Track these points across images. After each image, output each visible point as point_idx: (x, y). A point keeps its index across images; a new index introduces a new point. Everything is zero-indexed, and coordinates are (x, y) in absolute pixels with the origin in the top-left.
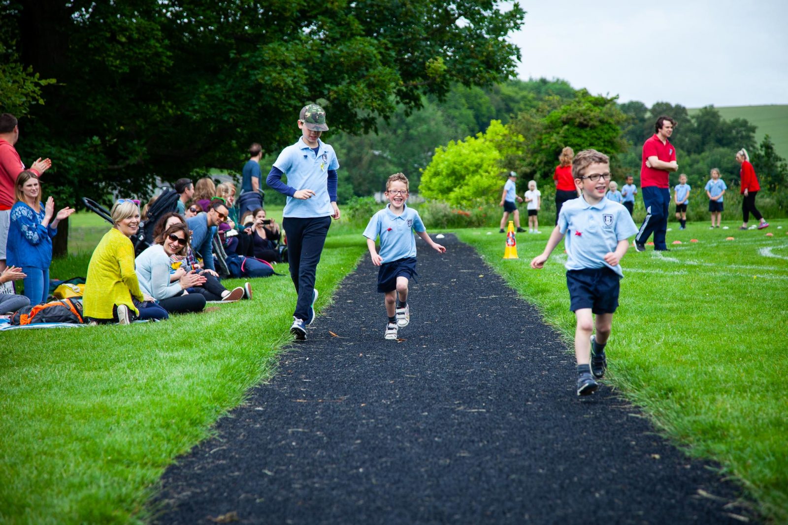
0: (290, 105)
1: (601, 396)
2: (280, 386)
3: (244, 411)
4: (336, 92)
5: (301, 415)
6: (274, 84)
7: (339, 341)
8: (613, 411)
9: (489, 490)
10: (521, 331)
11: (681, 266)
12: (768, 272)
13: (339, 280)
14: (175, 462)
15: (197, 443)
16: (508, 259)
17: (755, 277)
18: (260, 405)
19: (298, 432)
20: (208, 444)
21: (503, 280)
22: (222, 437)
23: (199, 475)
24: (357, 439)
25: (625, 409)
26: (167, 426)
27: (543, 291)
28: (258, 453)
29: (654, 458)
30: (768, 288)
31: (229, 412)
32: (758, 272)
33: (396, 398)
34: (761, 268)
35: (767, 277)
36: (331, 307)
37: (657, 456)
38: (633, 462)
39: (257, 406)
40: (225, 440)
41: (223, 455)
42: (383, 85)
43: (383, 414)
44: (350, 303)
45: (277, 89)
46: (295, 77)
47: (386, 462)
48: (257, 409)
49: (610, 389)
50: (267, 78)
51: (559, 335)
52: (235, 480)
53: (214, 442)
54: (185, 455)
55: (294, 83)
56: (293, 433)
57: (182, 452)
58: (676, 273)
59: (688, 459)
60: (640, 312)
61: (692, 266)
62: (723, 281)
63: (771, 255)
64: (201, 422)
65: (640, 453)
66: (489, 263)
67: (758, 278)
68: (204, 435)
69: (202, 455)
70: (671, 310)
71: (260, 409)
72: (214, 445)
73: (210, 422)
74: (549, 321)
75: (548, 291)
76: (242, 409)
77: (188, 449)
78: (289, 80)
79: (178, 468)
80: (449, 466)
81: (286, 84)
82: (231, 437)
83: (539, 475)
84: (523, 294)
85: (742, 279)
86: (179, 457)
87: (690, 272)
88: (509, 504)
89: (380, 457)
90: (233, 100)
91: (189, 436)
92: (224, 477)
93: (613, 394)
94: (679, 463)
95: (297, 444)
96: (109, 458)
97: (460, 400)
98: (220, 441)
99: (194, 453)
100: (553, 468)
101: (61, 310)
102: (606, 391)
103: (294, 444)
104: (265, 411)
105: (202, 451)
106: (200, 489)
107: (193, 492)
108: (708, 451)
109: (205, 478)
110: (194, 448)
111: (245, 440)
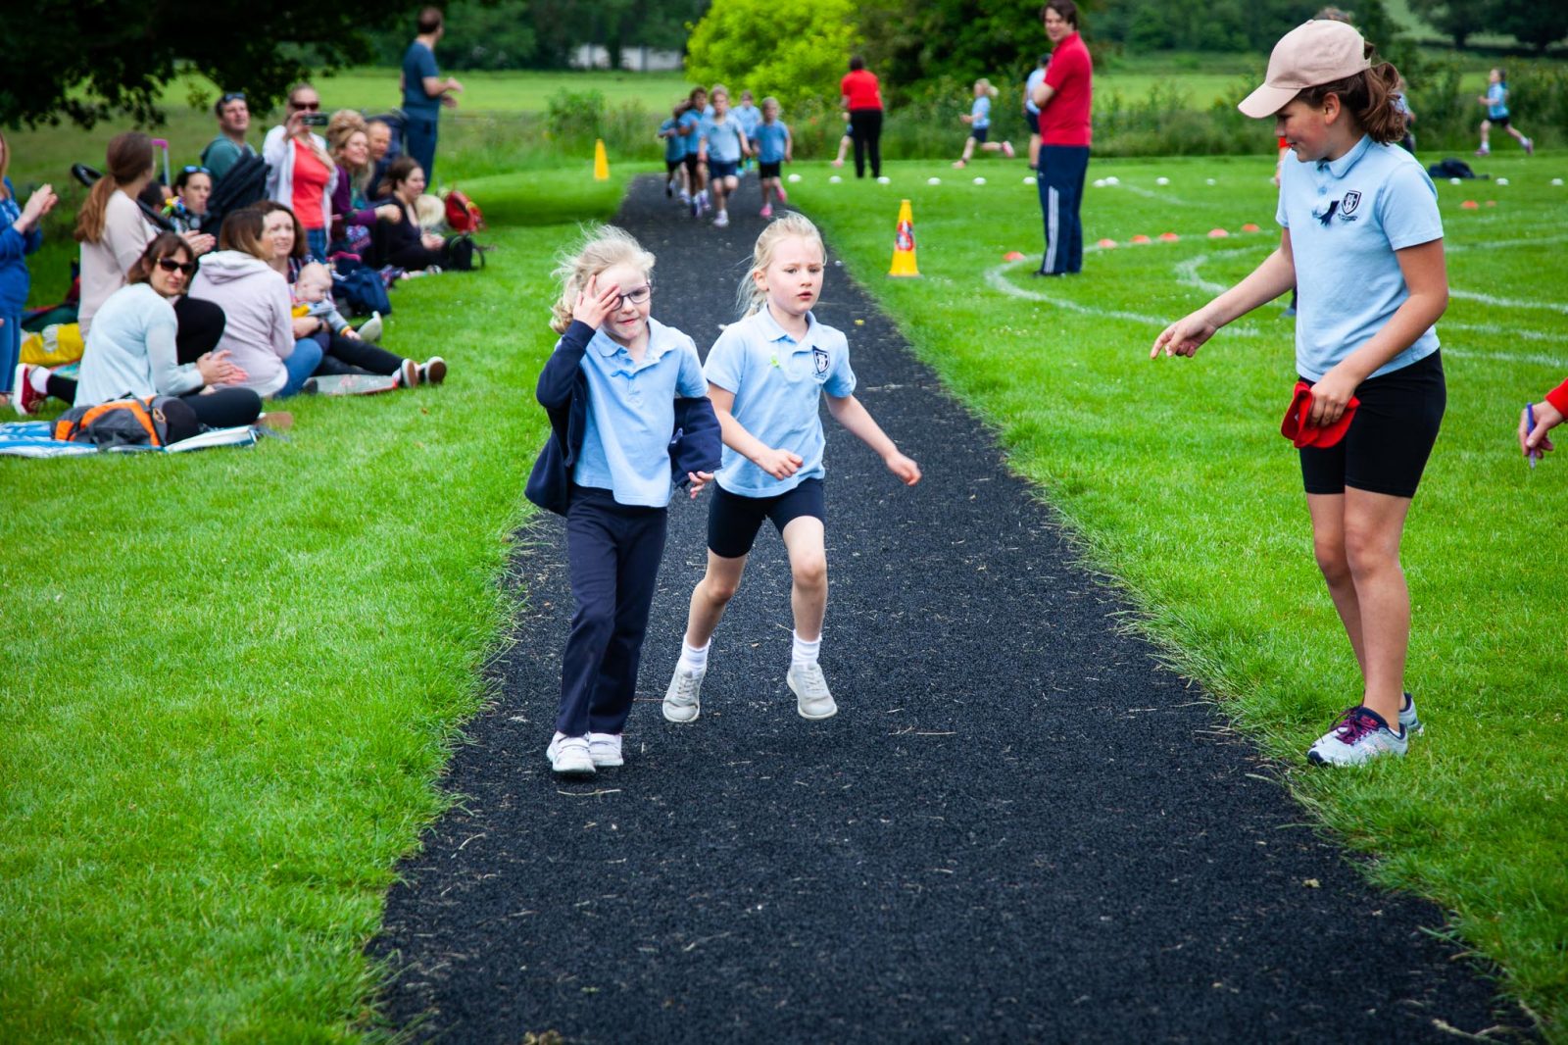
1: (1169, 698)
3: (491, 725)
10: (968, 493)
14: (398, 877)
15: (428, 821)
16: (901, 278)
18: (519, 706)
20: (449, 821)
21: (901, 338)
22: (470, 805)
23: (453, 911)
26: (366, 782)
27: (994, 385)
28: (550, 852)
29: (1310, 886)
31: (463, 727)
33: (774, 696)
37: (1314, 883)
38: (1273, 900)
39: (512, 711)
40: (478, 813)
41: (482, 857)
48: (513, 718)
51: (1044, 511)
52: (525, 929)
53: (459, 821)
54: (414, 857)
57: (407, 850)
59: (1373, 890)
60: (1190, 449)
65: (1280, 873)
66: (861, 283)
68: (439, 803)
69: (446, 856)
70: (1247, 443)
71: (519, 719)
72: (460, 826)
73: (439, 764)
74: (1016, 465)
75: (1005, 386)
76: (487, 719)
77: (415, 840)
79: (409, 893)
80: (924, 900)
82: (486, 801)
83: (1102, 931)
84: (954, 385)
86: (404, 863)
87: (1263, 328)
89: (789, 872)
91: (413, 807)
92: (504, 920)
93: (1192, 695)
94: (1359, 902)
95: (619, 828)
96: (276, 866)
97: (901, 703)
98: (469, 816)
99: (430, 853)
100: (1124, 913)
101: (123, 419)
102: (1178, 688)
103: (614, 827)
104: (531, 725)
105: (442, 843)
106: (466, 952)
107: (454, 962)
108: (1413, 875)
109: (467, 920)
110: (427, 837)
111: (517, 813)
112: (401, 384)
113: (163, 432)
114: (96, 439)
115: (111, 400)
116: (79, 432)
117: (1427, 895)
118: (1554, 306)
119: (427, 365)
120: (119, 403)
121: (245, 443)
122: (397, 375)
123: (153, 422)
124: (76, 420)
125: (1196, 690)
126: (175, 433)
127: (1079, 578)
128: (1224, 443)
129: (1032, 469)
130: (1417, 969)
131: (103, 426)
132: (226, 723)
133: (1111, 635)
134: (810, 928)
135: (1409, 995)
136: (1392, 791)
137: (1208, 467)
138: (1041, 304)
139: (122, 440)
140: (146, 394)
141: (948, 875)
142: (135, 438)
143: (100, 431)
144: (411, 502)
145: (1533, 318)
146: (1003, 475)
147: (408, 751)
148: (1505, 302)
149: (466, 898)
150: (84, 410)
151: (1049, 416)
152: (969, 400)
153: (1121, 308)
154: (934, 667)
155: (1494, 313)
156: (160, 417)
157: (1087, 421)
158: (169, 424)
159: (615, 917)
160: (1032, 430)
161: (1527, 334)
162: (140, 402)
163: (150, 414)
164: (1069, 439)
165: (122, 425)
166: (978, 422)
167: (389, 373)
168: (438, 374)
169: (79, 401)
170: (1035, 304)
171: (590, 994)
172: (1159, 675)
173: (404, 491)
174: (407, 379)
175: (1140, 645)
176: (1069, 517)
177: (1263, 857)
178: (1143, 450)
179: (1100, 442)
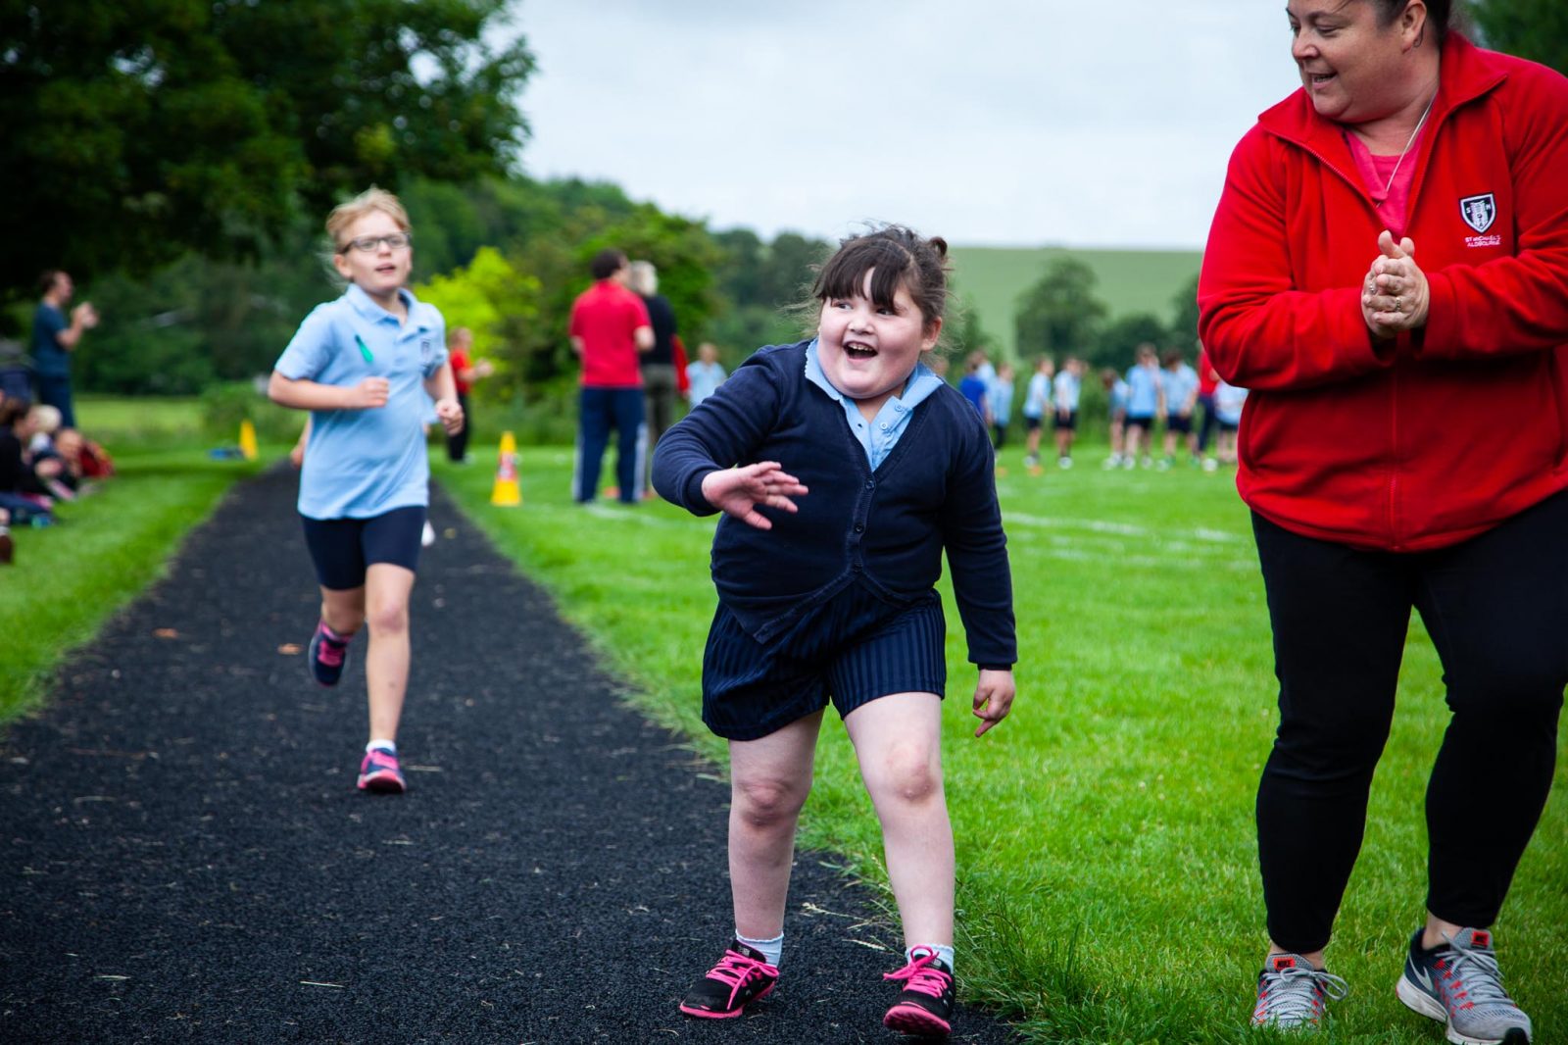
4: (182, 178)
5: (101, 771)
6: (59, 157)
7: (176, 644)
8: (671, 770)
9: (442, 901)
13: (180, 534)
16: (501, 506)
18: (22, 754)
19: (93, 802)
21: (490, 541)
24: (205, 814)
25: (693, 766)
27: (563, 562)
33: (279, 745)
36: (163, 586)
38: (699, 857)
39: (16, 756)
43: (255, 772)
45: (65, 166)
47: (257, 855)
48: (16, 760)
49: (668, 731)
50: (44, 145)
55: (99, 157)
56: (84, 804)
66: (465, 509)
71: (22, 760)
75: (570, 562)
80: (372, 861)
83: (534, 877)
84: (526, 567)
88: (476, 926)
89: (247, 846)
95: (90, 823)
100: (559, 866)
102: (663, 736)
103: (86, 822)
104: (31, 764)
108: (829, 836)
117: (836, 848)
127: (603, 677)
129: (580, 616)
130: (813, 893)
151: (607, 580)
152: (535, 574)
154: (440, 727)
155: (1035, 529)
157: (644, 584)
159: (62, 875)
160: (587, 589)
166: (541, 589)
172: (650, 730)
177: (701, 832)
178: (686, 601)
179: (649, 597)
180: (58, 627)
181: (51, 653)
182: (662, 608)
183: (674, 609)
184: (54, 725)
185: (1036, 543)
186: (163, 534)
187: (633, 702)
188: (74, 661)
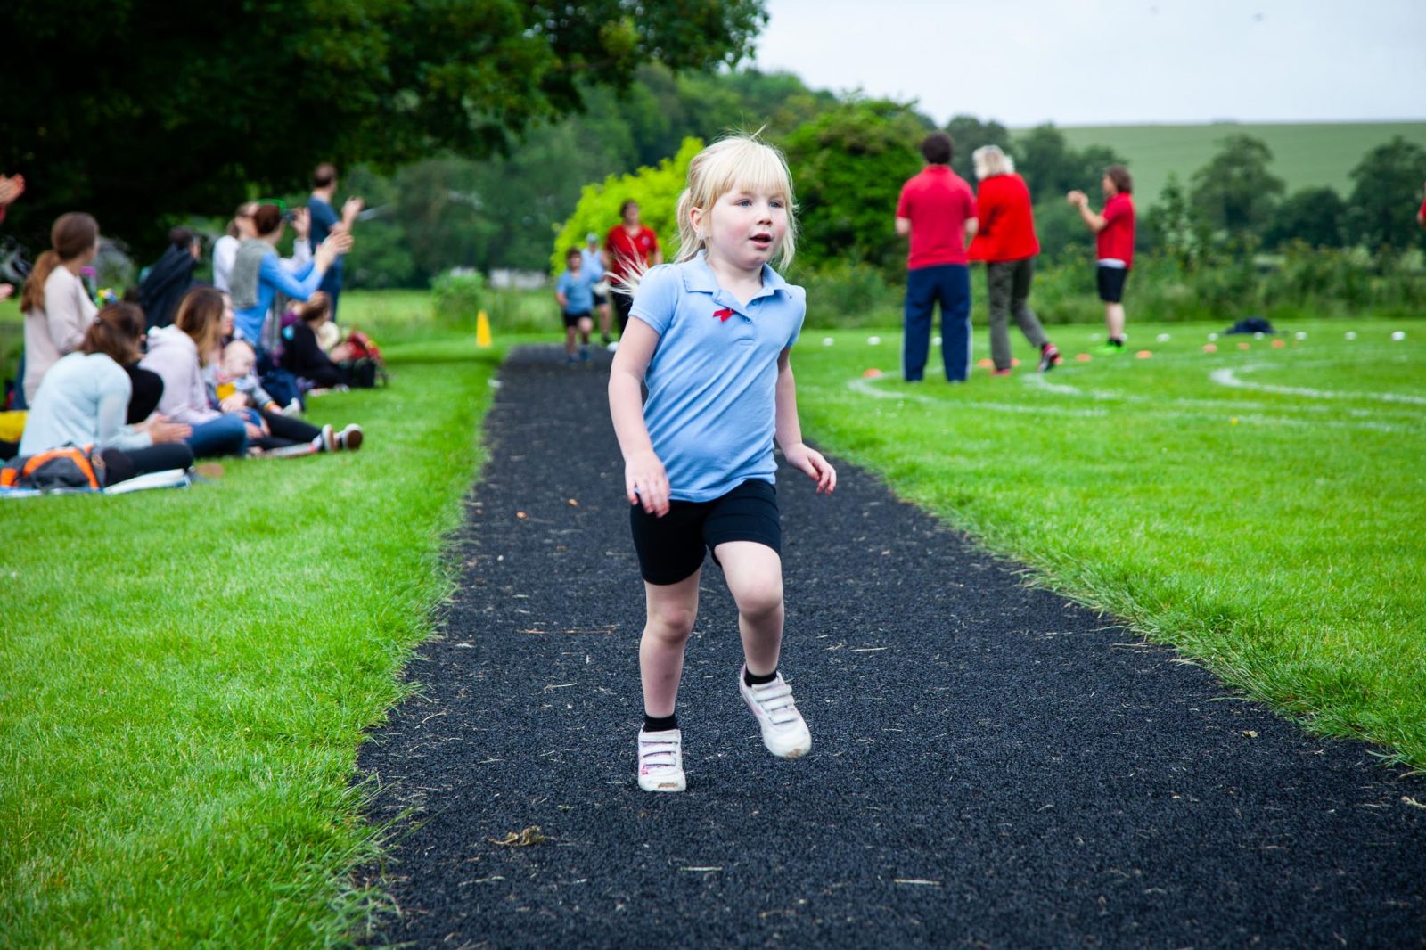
0: (357, 100)
2: (480, 604)
3: (438, 649)
4: (442, 78)
6: (330, 59)
8: (1118, 653)
11: (1090, 402)
12: (1249, 412)
13: (478, 420)
14: (367, 737)
15: (388, 704)
17: (1234, 420)
18: (464, 638)
20: (409, 705)
23: (422, 761)
26: (329, 675)
27: (873, 443)
28: (510, 723)
29: (1249, 736)
30: (1266, 440)
31: (414, 650)
32: (1236, 412)
34: (1231, 405)
35: (1257, 420)
36: (489, 469)
37: (1253, 734)
38: (1216, 745)
39: (458, 641)
40: (436, 701)
41: (445, 727)
42: (526, 65)
44: (519, 462)
45: (336, 70)
46: (366, 48)
48: (460, 645)
50: (315, 48)
51: (935, 521)
52: (494, 772)
53: (419, 704)
54: (379, 726)
55: (366, 60)
57: (372, 720)
58: (1088, 413)
59: (1311, 738)
60: (1063, 479)
61: (1110, 404)
62: (1184, 427)
63: (1236, 383)
64: (380, 670)
65: (1218, 727)
67: (1240, 424)
68: (400, 693)
69: (410, 727)
70: (1115, 476)
71: (466, 645)
72: (422, 709)
73: (394, 669)
74: (903, 494)
76: (434, 645)
77: (379, 716)
78: (356, 55)
79: (379, 749)
81: (350, 60)
82: (442, 694)
83: (1056, 766)
85: (1213, 425)
86: (369, 729)
89: (743, 733)
90: (250, 90)
91: (375, 691)
92: (473, 766)
93: (1104, 624)
94: (1300, 746)
95: (575, 708)
96: (248, 729)
97: (828, 632)
98: (428, 702)
99: (395, 725)
100: (1073, 755)
101: (63, 466)
102: (1088, 617)
103: (570, 707)
104: (478, 649)
105: (404, 718)
106: (440, 787)
107: (428, 793)
108: (1347, 724)
109: (437, 767)
110: (391, 713)
111: (473, 701)
112: (322, 449)
113: (102, 475)
114: (38, 484)
115: (53, 448)
116: (22, 479)
117: (1366, 737)
118: (1374, 395)
119: (342, 434)
120: (60, 451)
121: (180, 485)
122: (317, 442)
123: (93, 469)
124: (19, 468)
125: (1107, 619)
126: (113, 476)
127: (977, 557)
128: (1093, 477)
129: (922, 496)
130: (1368, 785)
131: (46, 472)
132: (187, 644)
133: (1017, 590)
134: (771, 767)
135: (1364, 801)
136: (1318, 663)
137: (1084, 489)
138: (906, 401)
139: (63, 484)
140: (86, 442)
141: (900, 733)
142: (75, 482)
143: (42, 478)
144: (343, 517)
145: (1357, 403)
146: (893, 501)
147: (364, 656)
148: (1328, 394)
149: (433, 753)
150: (26, 459)
151: (929, 460)
152: (850, 454)
153: (979, 400)
154: (853, 610)
155: (1322, 401)
156: (99, 462)
157: (964, 464)
158: (108, 470)
159: (580, 761)
160: (913, 469)
161: (1355, 412)
162: (81, 451)
163: (89, 460)
164: (949, 476)
165: (64, 472)
166: (860, 469)
167: (309, 440)
168: (355, 441)
169: (24, 451)
170: (897, 401)
171: (565, 811)
172: (1071, 611)
173: (334, 509)
174: (328, 445)
175: (1045, 595)
176: (959, 522)
177: (1199, 718)
178: (1020, 481)
179: (979, 475)
180: (427, 512)
181: (430, 539)
182: (998, 488)
183: (1010, 489)
184: (471, 608)
185: (1337, 415)
186: (463, 419)
187: (1035, 583)
188: (455, 545)
